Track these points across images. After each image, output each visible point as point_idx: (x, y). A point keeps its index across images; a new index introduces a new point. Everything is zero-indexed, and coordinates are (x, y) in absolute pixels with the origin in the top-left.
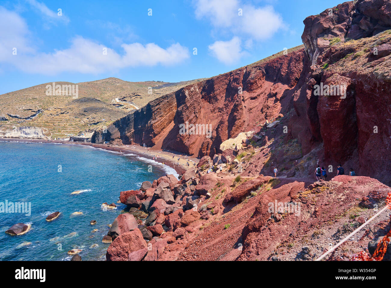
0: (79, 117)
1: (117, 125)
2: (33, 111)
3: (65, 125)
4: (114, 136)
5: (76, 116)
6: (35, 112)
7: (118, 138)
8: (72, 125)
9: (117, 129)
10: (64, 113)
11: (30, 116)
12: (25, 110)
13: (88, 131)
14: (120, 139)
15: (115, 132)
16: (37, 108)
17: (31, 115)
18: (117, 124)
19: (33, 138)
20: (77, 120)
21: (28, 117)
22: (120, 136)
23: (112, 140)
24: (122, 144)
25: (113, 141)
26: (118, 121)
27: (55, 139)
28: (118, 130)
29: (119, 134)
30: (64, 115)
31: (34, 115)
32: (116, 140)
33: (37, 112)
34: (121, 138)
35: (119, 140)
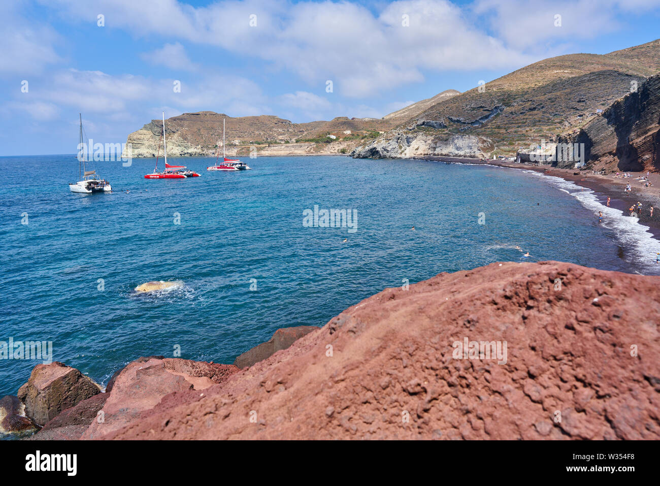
0: (562, 114)
1: (613, 117)
2: (485, 110)
3: (527, 131)
4: (600, 147)
5: (557, 113)
6: (489, 111)
7: (610, 153)
8: (541, 131)
9: (612, 129)
10: (535, 109)
11: (480, 119)
12: (474, 109)
13: (554, 140)
14: (614, 155)
15: (605, 138)
16: (493, 105)
17: (480, 117)
18: (613, 114)
19: (465, 157)
20: (556, 121)
21: (476, 121)
22: (615, 147)
23: (592, 160)
24: (616, 168)
25: (596, 162)
26: (617, 106)
27: (495, 158)
28: (616, 130)
29: (616, 140)
30: (535, 112)
31: (487, 117)
32: (604, 159)
33: (492, 110)
34: (619, 152)
35: (611, 158)
